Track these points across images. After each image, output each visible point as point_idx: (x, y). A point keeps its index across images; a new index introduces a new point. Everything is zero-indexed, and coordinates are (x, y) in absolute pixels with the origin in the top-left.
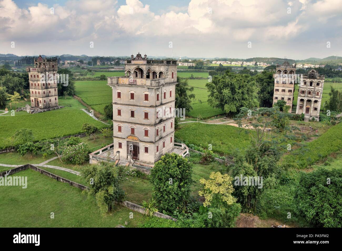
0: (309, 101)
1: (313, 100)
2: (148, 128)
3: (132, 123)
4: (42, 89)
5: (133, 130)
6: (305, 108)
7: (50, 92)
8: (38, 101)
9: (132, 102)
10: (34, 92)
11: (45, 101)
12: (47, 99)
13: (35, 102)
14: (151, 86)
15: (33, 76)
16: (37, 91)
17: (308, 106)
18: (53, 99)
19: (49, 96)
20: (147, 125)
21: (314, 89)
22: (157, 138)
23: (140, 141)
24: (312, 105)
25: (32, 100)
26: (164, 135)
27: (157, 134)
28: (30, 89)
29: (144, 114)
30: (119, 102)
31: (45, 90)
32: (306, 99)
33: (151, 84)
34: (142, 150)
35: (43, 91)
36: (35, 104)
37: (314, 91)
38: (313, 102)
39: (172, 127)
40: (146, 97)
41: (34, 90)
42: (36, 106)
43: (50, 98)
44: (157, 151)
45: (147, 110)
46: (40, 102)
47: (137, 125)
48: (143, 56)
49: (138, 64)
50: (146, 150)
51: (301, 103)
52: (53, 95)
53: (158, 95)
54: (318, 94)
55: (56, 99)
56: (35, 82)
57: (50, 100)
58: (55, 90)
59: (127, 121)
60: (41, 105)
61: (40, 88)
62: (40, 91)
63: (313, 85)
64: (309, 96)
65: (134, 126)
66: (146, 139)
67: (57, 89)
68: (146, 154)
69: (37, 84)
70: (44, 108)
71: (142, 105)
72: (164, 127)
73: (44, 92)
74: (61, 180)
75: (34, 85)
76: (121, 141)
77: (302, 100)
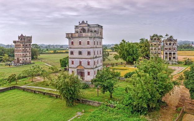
0: (170, 54)
1: (172, 52)
2: (90, 60)
3: (80, 58)
4: (22, 52)
5: (80, 62)
6: (168, 57)
7: (27, 54)
8: (19, 60)
9: (80, 46)
10: (17, 54)
11: (23, 59)
12: (25, 58)
13: (17, 60)
14: (91, 36)
15: (17, 45)
16: (19, 53)
17: (170, 57)
18: (28, 58)
19: (26, 57)
20: (89, 59)
21: (172, 47)
22: (95, 67)
23: (85, 68)
24: (172, 55)
25: (16, 59)
26: (98, 65)
27: (95, 64)
28: (15, 53)
29: (87, 53)
30: (72, 47)
31: (24, 53)
32: (168, 52)
33: (91, 35)
34: (86, 74)
35: (23, 53)
36: (17, 61)
37: (172, 48)
38: (172, 54)
39: (101, 62)
40: (88, 43)
41: (17, 53)
42: (17, 63)
43: (26, 58)
44: (95, 74)
45: (89, 50)
46: (21, 60)
47: (83, 59)
48: (85, 22)
49: (83, 26)
50: (89, 74)
51: (166, 55)
52: (29, 56)
53: (94, 42)
54: (174, 49)
55: (30, 58)
56: (18, 49)
57: (27, 59)
58: (30, 53)
59: (77, 57)
60: (20, 62)
61: (21, 52)
62: (21, 53)
63: (171, 45)
64: (170, 51)
65: (81, 60)
66: (89, 67)
67: (31, 53)
68: (89, 76)
69: (19, 50)
70: (22, 64)
71: (86, 47)
72: (98, 61)
73: (23, 55)
74: (37, 92)
75: (17, 50)
76: (73, 70)
77: (166, 53)
